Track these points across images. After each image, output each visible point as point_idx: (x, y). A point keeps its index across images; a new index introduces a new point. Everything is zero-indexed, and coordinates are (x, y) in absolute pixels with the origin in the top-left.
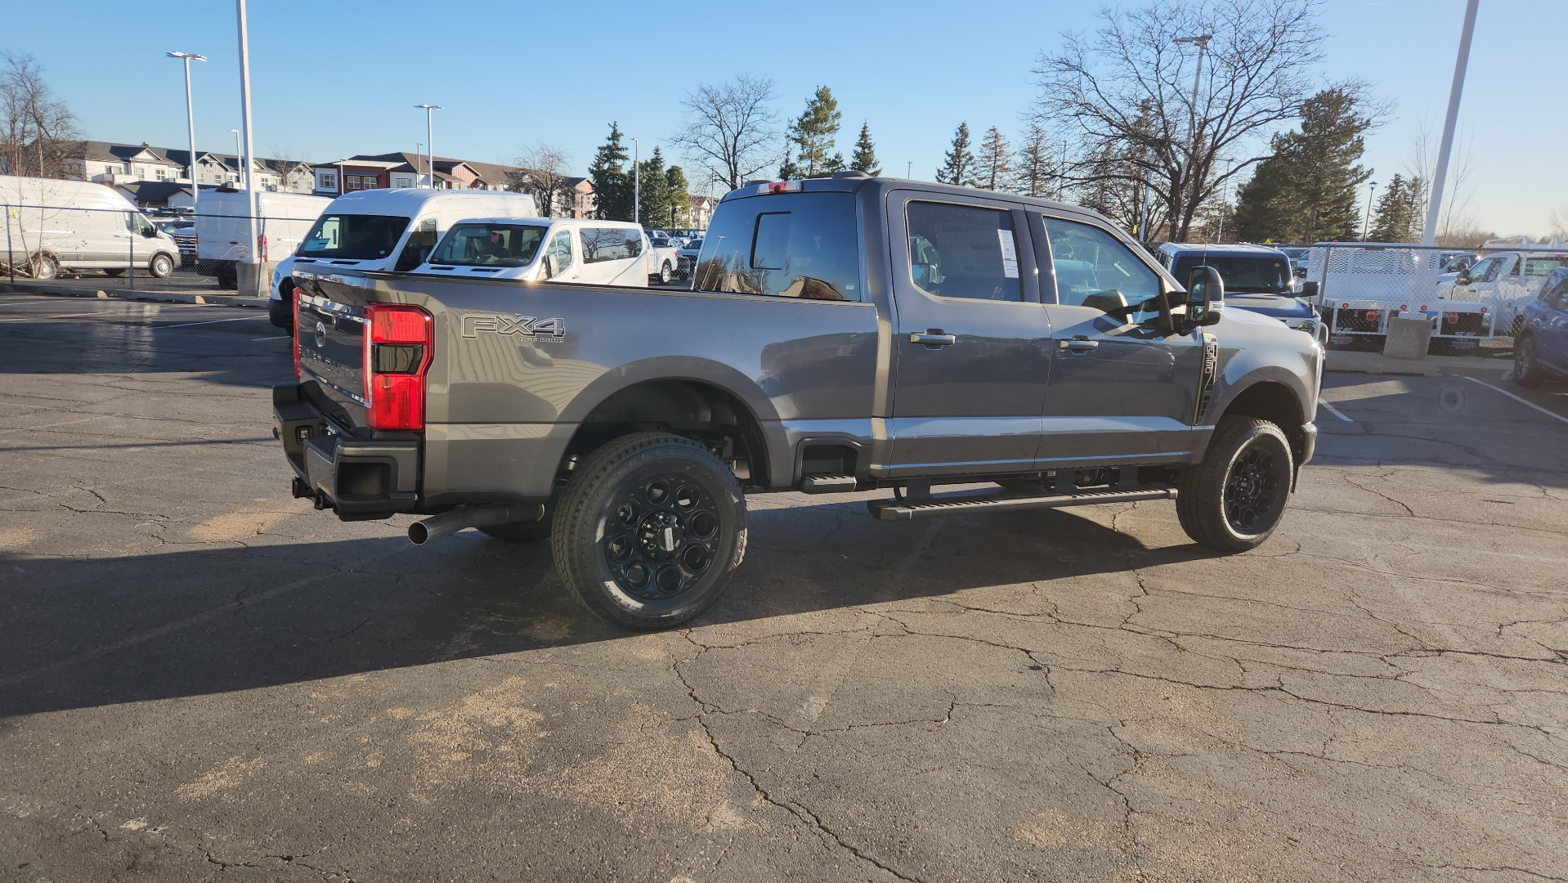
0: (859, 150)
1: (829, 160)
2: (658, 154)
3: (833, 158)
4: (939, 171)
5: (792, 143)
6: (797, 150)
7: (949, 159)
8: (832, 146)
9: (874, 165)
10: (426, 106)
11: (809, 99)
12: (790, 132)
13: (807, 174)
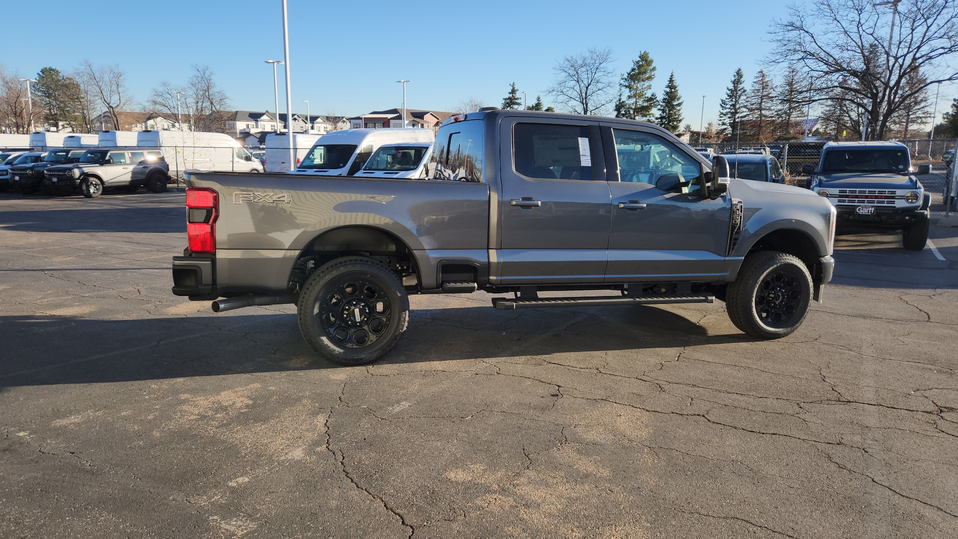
0: (668, 90)
1: (648, 97)
2: (540, 101)
3: (650, 96)
4: (722, 100)
5: (623, 88)
6: (626, 92)
7: (729, 92)
8: (650, 88)
9: (678, 99)
10: (403, 81)
11: (635, 60)
12: (622, 82)
13: (633, 107)
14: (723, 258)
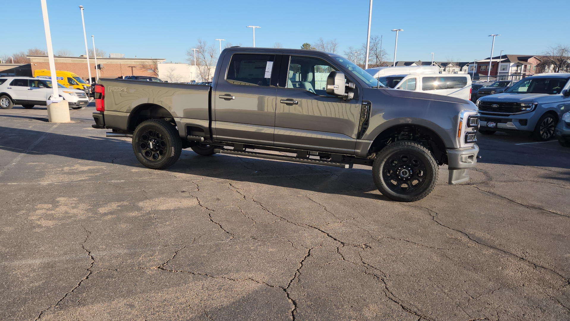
14: (355, 140)
